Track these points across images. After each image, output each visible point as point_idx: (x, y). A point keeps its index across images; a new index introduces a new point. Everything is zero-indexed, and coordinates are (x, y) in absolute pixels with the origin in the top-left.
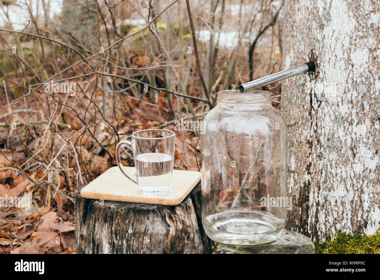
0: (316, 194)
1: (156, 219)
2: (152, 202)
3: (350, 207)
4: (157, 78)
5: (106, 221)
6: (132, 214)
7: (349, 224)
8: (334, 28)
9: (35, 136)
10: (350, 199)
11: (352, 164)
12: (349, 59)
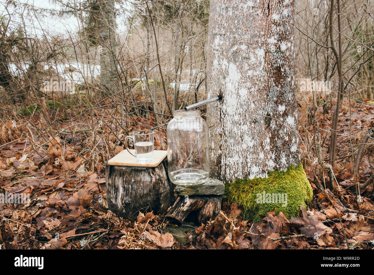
0: (225, 160)
1: (145, 174)
2: (143, 166)
3: (241, 166)
4: (149, 107)
5: (120, 176)
6: (133, 172)
7: (241, 174)
8: (231, 78)
9: (86, 137)
10: (241, 161)
11: (241, 144)
12: (238, 93)
